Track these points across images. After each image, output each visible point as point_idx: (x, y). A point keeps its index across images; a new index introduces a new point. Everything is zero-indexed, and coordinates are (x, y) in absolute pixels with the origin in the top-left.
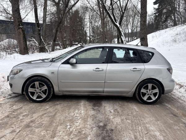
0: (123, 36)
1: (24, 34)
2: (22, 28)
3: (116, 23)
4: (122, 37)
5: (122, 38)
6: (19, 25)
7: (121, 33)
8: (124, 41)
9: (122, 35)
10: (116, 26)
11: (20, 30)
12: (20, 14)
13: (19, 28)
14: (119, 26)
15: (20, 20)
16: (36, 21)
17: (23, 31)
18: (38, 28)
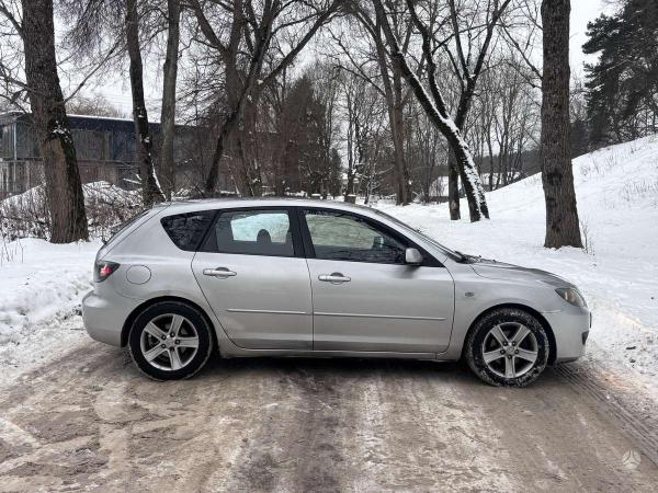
0: (470, 167)
1: (71, 160)
2: (62, 137)
3: (445, 117)
4: (467, 170)
5: (469, 175)
6: (52, 125)
7: (463, 154)
8: (475, 187)
9: (467, 163)
10: (446, 130)
11: (56, 145)
12: (57, 80)
14: (454, 128)
15: (55, 104)
16: (136, 112)
17: (68, 148)
18: (144, 137)
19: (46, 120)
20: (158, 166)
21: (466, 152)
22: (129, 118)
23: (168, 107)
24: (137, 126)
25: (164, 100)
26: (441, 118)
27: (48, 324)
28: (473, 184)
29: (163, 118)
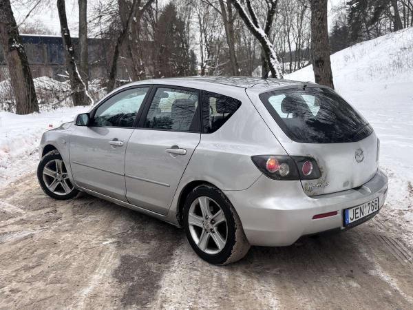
0: (274, 59)
1: (25, 63)
2: (18, 49)
3: (258, 27)
4: (272, 61)
5: (273, 64)
6: (11, 42)
7: (269, 50)
8: (277, 71)
9: (272, 56)
10: (258, 35)
11: (15, 54)
12: (12, 13)
13: (12, 49)
14: (263, 34)
15: (12, 28)
16: (63, 31)
17: (22, 56)
18: (69, 47)
19: (7, 38)
20: (78, 65)
21: (271, 49)
22: (59, 35)
23: (83, 28)
24: (64, 40)
25: (80, 23)
26: (256, 28)
27: (21, 157)
28: (276, 69)
29: (80, 35)
